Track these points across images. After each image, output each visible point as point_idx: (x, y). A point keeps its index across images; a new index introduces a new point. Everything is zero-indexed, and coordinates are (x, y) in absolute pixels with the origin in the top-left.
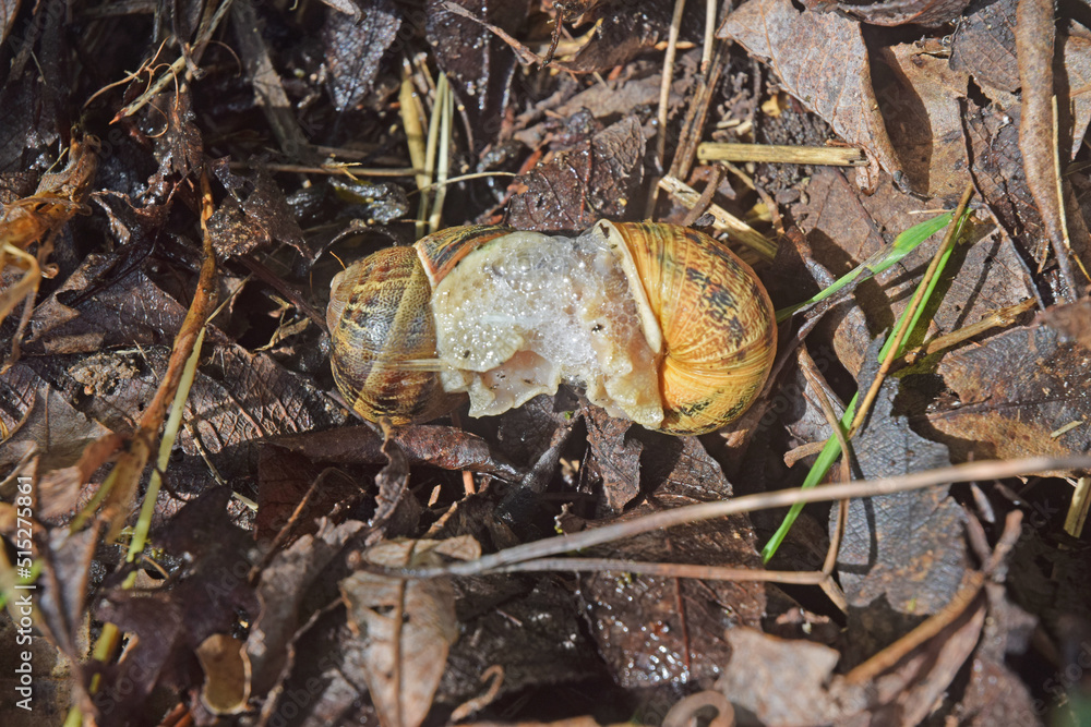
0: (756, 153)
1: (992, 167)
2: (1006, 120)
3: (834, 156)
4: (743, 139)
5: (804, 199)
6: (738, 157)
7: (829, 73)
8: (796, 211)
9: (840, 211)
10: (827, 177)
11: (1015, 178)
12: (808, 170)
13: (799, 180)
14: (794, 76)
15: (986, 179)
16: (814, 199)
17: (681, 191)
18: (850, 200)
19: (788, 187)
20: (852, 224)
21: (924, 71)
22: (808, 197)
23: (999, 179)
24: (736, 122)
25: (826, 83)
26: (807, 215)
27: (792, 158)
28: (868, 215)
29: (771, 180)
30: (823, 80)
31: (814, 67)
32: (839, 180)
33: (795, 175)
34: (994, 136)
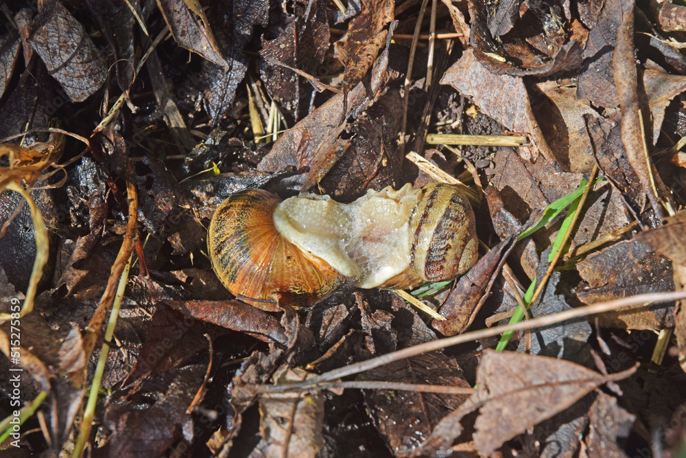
0: (464, 140)
1: (608, 152)
2: (613, 124)
3: (510, 141)
4: (455, 131)
5: (492, 166)
6: (453, 143)
7: (507, 104)
8: (488, 172)
9: (513, 173)
10: (505, 153)
11: (622, 157)
12: (495, 149)
13: (489, 154)
14: (487, 106)
15: (605, 160)
16: (498, 166)
17: (420, 161)
18: (520, 166)
19: (482, 158)
20: (521, 181)
21: (563, 95)
22: (495, 164)
23: (613, 159)
24: (451, 121)
25: (506, 110)
26: (494, 175)
27: (486, 143)
28: (531, 175)
29: (472, 154)
30: (504, 108)
31: (498, 101)
32: (513, 154)
33: (487, 151)
34: (608, 133)
